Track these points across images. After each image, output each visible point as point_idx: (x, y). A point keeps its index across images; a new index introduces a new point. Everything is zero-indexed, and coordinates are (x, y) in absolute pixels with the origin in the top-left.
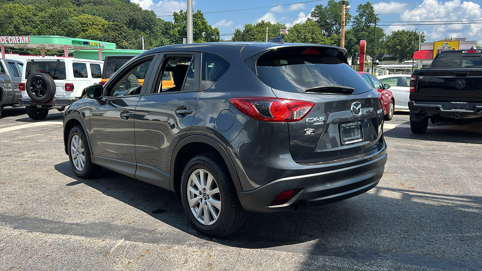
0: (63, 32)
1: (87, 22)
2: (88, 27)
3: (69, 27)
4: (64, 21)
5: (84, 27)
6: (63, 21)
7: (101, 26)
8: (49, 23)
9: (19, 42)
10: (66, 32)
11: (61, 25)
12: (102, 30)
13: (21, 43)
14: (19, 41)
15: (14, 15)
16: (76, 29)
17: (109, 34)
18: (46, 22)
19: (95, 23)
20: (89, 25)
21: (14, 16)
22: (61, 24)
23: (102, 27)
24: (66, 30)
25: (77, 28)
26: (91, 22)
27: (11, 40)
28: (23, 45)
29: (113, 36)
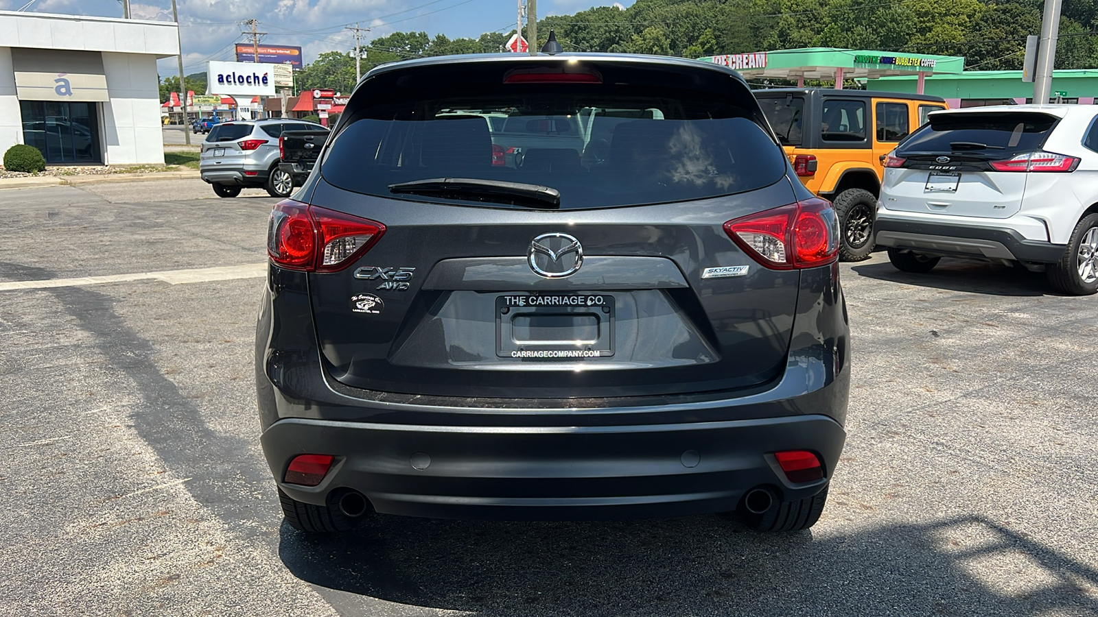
0: (876, 37)
1: (934, 9)
2: (934, 22)
3: (889, 24)
4: (880, 11)
5: (924, 22)
6: (879, 13)
7: (965, 17)
8: (848, 19)
9: (747, 67)
10: (881, 36)
11: (873, 22)
12: (966, 27)
13: (750, 67)
14: (747, 64)
15: (783, 7)
16: (904, 27)
17: (983, 35)
18: (842, 17)
19: (952, 11)
20: (936, 17)
21: (782, 11)
22: (874, 19)
23: (967, 20)
24: (883, 31)
25: (908, 27)
26: (942, 9)
27: (733, 62)
28: (755, 72)
29: (992, 38)
